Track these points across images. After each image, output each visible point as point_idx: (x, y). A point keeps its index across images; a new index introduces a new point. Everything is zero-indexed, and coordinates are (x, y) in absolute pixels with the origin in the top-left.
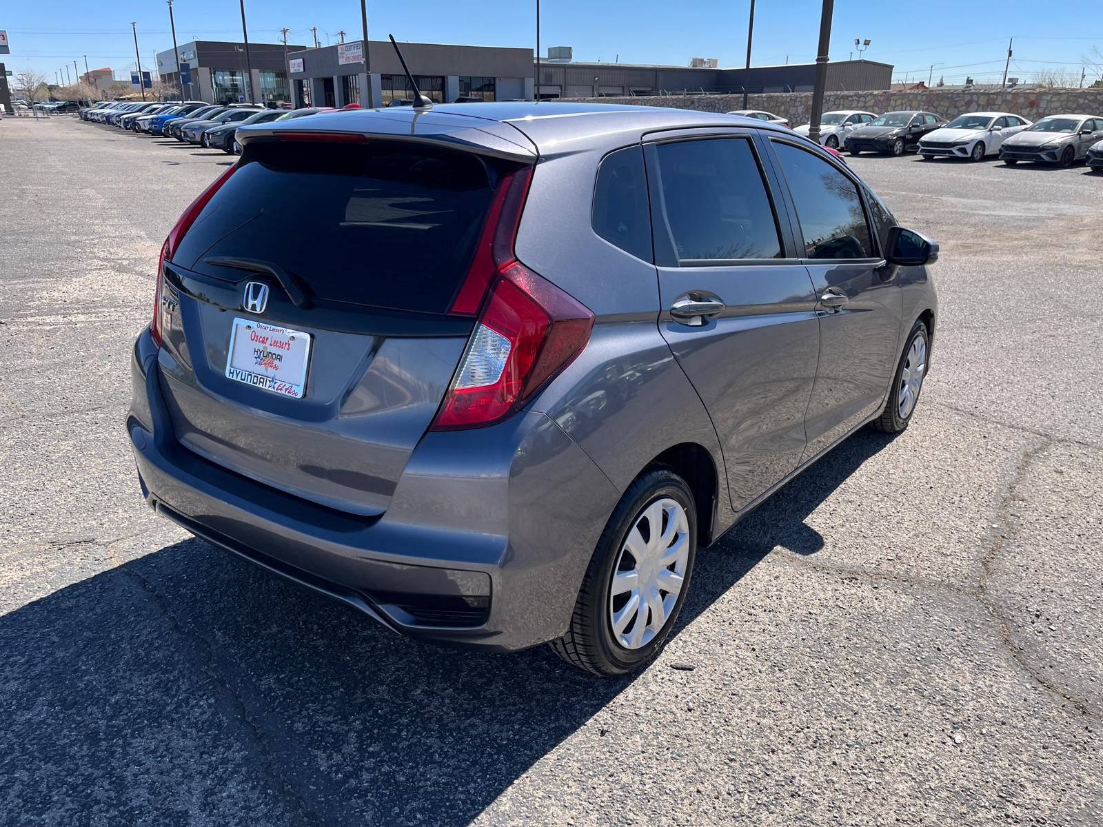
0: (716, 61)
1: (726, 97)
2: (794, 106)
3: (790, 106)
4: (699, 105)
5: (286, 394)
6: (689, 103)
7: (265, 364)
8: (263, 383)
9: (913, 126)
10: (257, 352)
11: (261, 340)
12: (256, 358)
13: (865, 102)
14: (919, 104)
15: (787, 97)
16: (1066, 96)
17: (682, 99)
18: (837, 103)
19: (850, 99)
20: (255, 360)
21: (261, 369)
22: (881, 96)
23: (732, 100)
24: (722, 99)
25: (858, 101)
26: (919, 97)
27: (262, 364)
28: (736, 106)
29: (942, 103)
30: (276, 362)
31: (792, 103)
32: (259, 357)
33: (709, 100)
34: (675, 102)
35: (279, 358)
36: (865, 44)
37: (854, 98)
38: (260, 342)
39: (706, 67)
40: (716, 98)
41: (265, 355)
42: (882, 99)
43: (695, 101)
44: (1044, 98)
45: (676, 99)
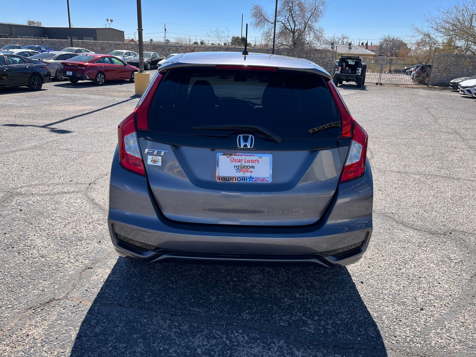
0: (41, 23)
1: (61, 41)
2: (96, 47)
3: (94, 47)
4: (47, 44)
5: (261, 182)
6: (41, 43)
7: (243, 171)
8: (245, 180)
9: (153, 58)
10: (237, 167)
11: (238, 161)
12: (236, 169)
13: (128, 47)
14: (150, 49)
15: (91, 42)
16: (203, 48)
17: (36, 40)
18: (115, 47)
19: (121, 45)
20: (236, 171)
21: (241, 174)
22: (134, 44)
23: (64, 42)
24: (58, 41)
25: (125, 46)
26: (150, 46)
27: (240, 172)
28: (67, 45)
29: (159, 49)
30: (252, 169)
31: (94, 45)
32: (238, 169)
33: (51, 42)
34: (33, 42)
35: (253, 167)
36: (111, 21)
37: (123, 45)
38: (237, 162)
39: (36, 25)
40: (55, 41)
41: (242, 167)
42: (135, 46)
43: (44, 41)
44: (196, 49)
45: (33, 40)
